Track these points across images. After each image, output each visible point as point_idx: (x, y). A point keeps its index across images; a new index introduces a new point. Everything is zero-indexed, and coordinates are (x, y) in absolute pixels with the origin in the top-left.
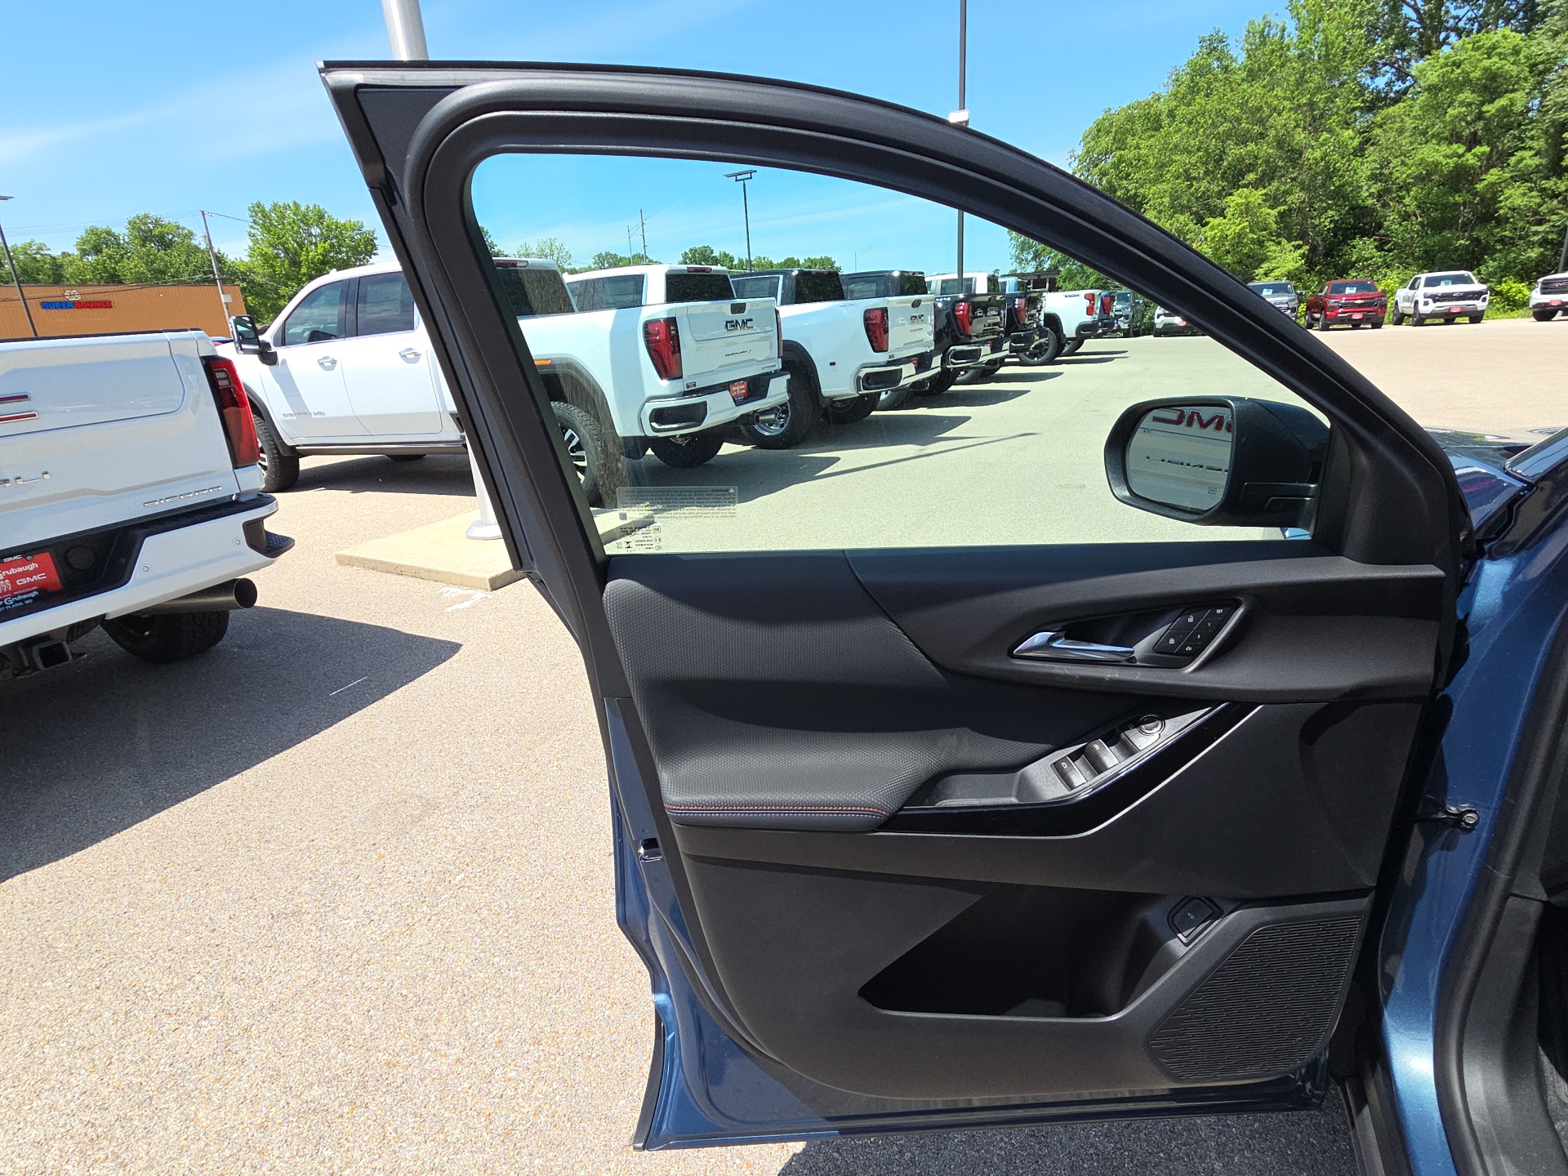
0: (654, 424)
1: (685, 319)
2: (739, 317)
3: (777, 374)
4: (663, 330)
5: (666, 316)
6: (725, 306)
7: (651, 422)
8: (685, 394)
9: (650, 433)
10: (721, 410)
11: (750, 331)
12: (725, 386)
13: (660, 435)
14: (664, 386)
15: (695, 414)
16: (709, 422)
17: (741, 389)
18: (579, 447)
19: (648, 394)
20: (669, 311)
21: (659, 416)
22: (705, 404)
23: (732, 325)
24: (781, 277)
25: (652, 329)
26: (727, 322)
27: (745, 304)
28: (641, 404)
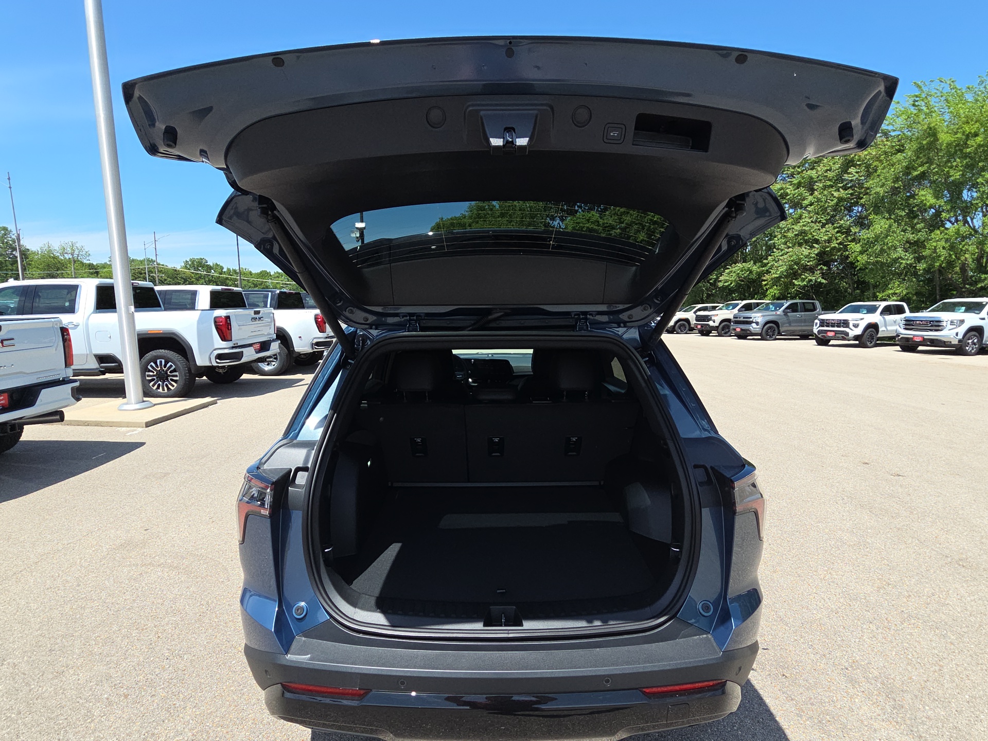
0: (218, 360)
1: (234, 316)
2: (257, 316)
3: (274, 340)
4: (224, 321)
5: (225, 315)
6: (251, 312)
7: (216, 359)
8: (233, 348)
9: (215, 364)
10: (249, 355)
11: (262, 322)
12: (250, 345)
13: (220, 365)
14: (224, 344)
15: (239, 356)
16: (244, 360)
17: (257, 346)
18: (174, 371)
19: (216, 347)
20: (227, 313)
21: (220, 357)
22: (242, 352)
23: (254, 319)
24: (270, 293)
25: (217, 320)
26: (252, 318)
27: (260, 311)
28: (211, 351)
